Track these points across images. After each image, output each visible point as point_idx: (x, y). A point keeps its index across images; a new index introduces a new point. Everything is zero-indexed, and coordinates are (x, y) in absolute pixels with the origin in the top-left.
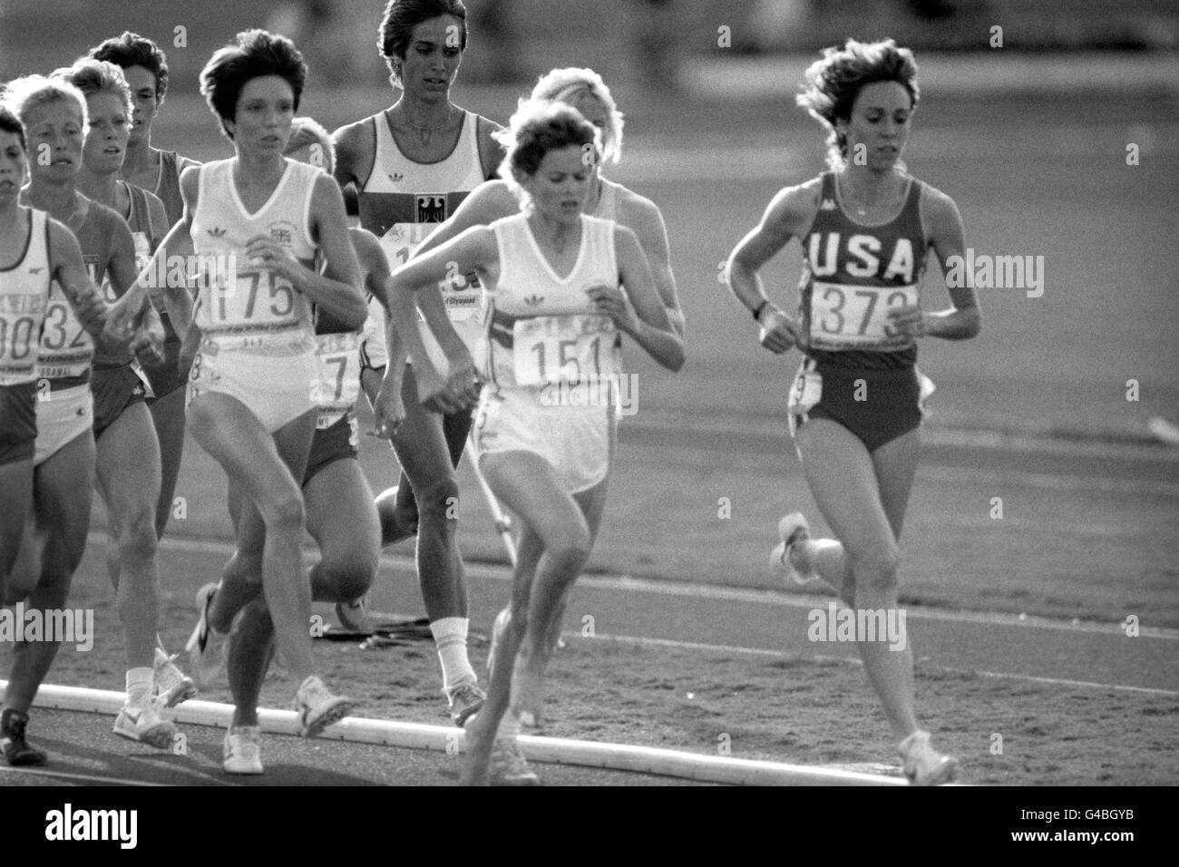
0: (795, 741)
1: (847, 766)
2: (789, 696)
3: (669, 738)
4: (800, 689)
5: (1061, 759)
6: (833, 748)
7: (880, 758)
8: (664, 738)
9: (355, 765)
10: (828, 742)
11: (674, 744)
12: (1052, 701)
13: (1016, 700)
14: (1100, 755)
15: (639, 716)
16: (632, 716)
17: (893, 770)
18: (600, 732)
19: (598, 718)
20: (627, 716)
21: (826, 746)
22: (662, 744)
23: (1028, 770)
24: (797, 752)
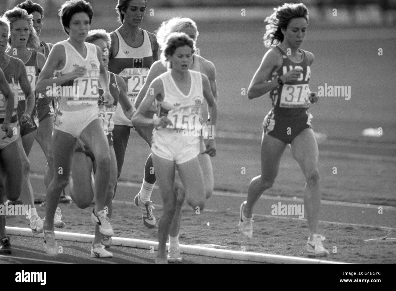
0: (185, 237)
1: (203, 245)
2: (183, 221)
3: (143, 236)
4: (187, 220)
5: (274, 242)
6: (197, 239)
7: (213, 242)
8: (142, 236)
9: (38, 245)
10: (196, 237)
11: (145, 238)
12: (271, 223)
13: (259, 223)
14: (287, 241)
15: (133, 228)
16: (130, 228)
17: (218, 246)
18: (120, 234)
19: (119, 229)
20: (129, 228)
21: (196, 238)
22: (141, 238)
23: (263, 246)
24: (186, 241)
